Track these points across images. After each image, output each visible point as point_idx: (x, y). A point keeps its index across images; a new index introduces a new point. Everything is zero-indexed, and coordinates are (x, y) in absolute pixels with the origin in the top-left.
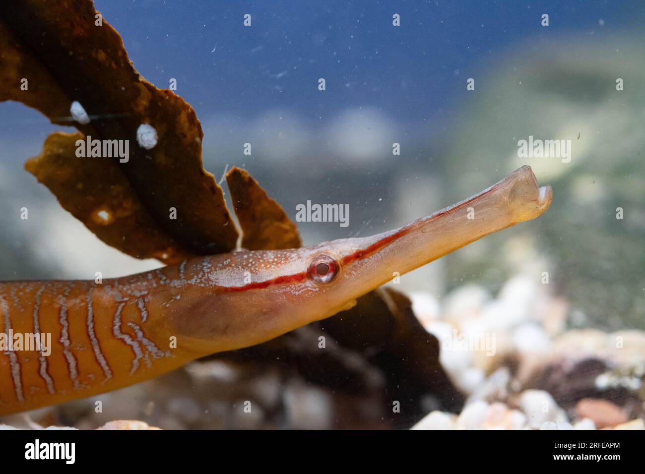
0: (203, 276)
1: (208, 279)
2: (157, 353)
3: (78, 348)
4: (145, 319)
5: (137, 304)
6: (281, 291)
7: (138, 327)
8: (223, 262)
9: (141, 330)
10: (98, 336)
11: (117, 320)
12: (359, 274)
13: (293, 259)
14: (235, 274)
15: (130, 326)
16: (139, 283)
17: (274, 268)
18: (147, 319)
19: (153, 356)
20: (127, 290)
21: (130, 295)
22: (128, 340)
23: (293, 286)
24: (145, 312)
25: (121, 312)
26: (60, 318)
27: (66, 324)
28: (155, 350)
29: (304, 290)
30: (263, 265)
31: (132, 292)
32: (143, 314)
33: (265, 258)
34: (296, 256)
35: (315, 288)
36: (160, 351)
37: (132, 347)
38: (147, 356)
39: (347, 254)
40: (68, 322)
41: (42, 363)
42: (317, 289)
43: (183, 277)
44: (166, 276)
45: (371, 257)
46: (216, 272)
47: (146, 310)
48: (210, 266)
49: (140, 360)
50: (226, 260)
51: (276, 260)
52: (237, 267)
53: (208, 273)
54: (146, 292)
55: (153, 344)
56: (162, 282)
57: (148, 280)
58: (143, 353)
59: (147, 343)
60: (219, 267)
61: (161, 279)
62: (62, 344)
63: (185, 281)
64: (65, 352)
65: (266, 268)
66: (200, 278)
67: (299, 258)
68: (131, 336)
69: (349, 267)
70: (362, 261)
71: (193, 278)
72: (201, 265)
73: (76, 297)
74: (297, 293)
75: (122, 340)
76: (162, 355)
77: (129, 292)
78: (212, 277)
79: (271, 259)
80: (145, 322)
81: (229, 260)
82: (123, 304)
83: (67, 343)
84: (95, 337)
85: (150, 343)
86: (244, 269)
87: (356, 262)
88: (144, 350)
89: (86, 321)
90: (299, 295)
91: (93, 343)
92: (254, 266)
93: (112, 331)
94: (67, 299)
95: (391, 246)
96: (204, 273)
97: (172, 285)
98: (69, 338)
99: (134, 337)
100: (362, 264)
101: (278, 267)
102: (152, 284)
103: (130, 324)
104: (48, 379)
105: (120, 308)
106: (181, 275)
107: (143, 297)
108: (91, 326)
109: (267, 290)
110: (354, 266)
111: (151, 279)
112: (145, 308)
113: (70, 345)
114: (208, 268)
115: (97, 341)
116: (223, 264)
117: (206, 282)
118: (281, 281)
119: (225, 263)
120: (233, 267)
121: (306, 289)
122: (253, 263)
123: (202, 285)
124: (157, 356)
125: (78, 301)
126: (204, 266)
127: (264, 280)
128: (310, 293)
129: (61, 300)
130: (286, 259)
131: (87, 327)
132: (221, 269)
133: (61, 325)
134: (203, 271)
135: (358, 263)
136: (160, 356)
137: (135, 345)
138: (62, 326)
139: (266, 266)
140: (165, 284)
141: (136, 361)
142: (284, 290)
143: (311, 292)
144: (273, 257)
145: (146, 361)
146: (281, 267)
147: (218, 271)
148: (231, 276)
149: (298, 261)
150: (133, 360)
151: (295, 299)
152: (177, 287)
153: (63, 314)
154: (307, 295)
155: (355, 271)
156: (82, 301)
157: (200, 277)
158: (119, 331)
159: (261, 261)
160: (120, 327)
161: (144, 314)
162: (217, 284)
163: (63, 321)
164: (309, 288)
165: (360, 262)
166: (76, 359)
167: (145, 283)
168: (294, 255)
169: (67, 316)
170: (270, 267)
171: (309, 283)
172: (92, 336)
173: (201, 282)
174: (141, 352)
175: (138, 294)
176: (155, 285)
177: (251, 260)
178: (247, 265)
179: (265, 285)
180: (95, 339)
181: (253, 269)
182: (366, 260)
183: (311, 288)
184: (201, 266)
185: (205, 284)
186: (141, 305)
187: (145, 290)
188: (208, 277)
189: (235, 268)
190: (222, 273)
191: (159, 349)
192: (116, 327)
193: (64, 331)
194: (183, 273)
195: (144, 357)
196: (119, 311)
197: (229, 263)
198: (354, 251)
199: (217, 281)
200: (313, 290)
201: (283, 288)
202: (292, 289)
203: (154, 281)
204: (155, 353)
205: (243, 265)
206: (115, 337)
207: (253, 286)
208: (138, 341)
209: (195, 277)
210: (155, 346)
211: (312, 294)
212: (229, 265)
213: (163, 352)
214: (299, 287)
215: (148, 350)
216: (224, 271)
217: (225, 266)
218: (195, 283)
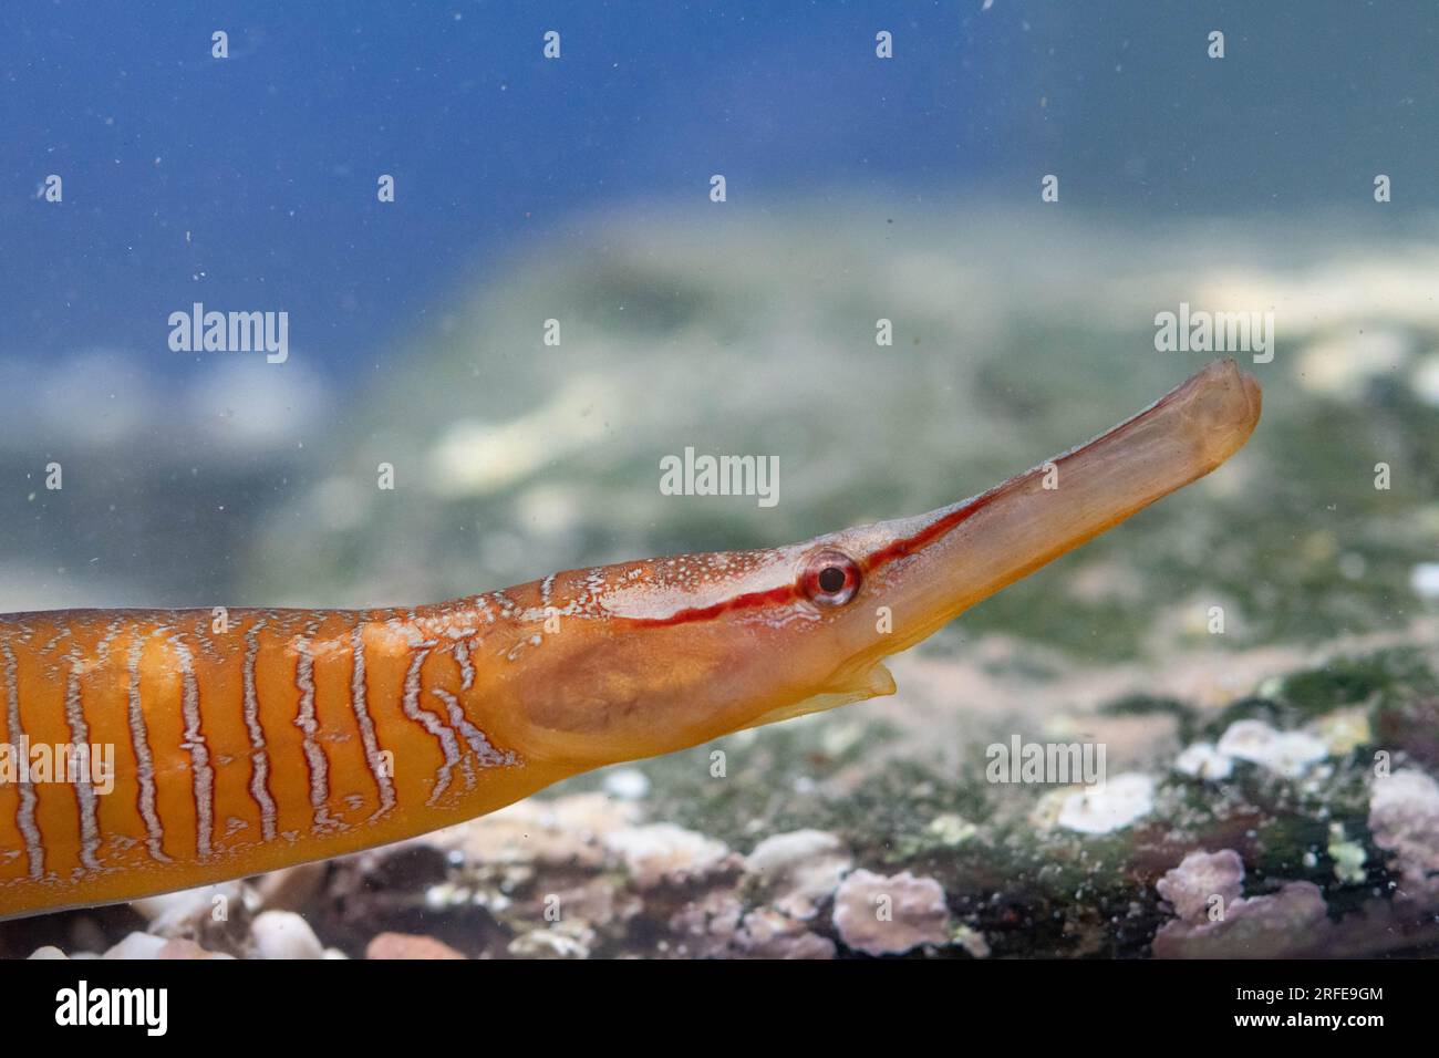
0: (589, 600)
1: (599, 608)
2: (488, 755)
3: (333, 737)
4: (467, 683)
5: (454, 653)
6: (746, 621)
7: (453, 699)
8: (627, 574)
9: (459, 704)
10: (373, 714)
11: (412, 682)
12: (901, 584)
13: (769, 562)
14: (652, 595)
15: (437, 696)
16: (458, 615)
17: (731, 581)
18: (473, 682)
19: (479, 761)
20: (435, 626)
21: (439, 636)
22: (433, 725)
23: (770, 611)
24: (470, 668)
25: (421, 667)
26: (297, 676)
27: (308, 687)
28: (485, 748)
29: (792, 618)
30: (707, 577)
31: (446, 629)
32: (464, 672)
33: (711, 565)
35: (814, 614)
36: (495, 752)
37: (439, 738)
38: (467, 761)
39: (876, 548)
40: (315, 685)
41: (257, 767)
42: (818, 617)
43: (547, 603)
44: (514, 601)
45: (924, 550)
46: (613, 594)
47: (471, 665)
48: (601, 581)
49: (453, 768)
50: (632, 571)
51: (733, 565)
52: (657, 583)
53: (598, 594)
54: (474, 631)
55: (483, 736)
56: (505, 613)
57: (476, 609)
58: (460, 753)
59: (470, 734)
60: (620, 583)
61: (503, 607)
62: (301, 728)
63: (553, 609)
64: (307, 744)
65: (715, 582)
66: (583, 606)
67: (780, 558)
68: (439, 717)
69: (880, 573)
70: (906, 559)
71: (567, 605)
72: (584, 580)
73: (331, 637)
74: (778, 625)
75: (421, 723)
76: (499, 760)
77: (438, 630)
78: (606, 603)
79: (723, 564)
80: (468, 689)
81: (640, 571)
83: (311, 726)
84: (368, 714)
85: (477, 733)
86: (669, 584)
87: (894, 563)
88: (463, 746)
89: (351, 682)
90: (781, 628)
91: (362, 727)
92: (689, 579)
93: (402, 704)
94: (312, 643)
96: (590, 596)
97: (525, 616)
98: (315, 717)
99: (445, 722)
100: (905, 566)
101: (738, 578)
102: (485, 616)
103: (438, 692)
104: (266, 801)
105: (419, 659)
106: (545, 599)
107: (467, 640)
108: (360, 692)
109: (717, 621)
110: (891, 571)
111: (483, 607)
112: (469, 662)
113: (317, 730)
114: (598, 586)
115: (370, 724)
116: (627, 579)
117: (595, 612)
118: (746, 602)
119: (631, 575)
120: (646, 583)
121: (795, 616)
122: (688, 573)
123: (587, 616)
124: (488, 762)
125: (335, 644)
126: (591, 582)
127: (711, 604)
128: (804, 624)
129: (301, 644)
130: (754, 562)
131: (353, 694)
132: (623, 586)
133: (299, 689)
134: (589, 590)
135: (899, 564)
136: (494, 762)
137: (447, 734)
138: (304, 693)
139: (713, 577)
140: (511, 617)
141: (445, 771)
142: (752, 619)
143: (807, 623)
144: (726, 561)
145: (465, 772)
146: (745, 578)
147: (617, 592)
148: (645, 600)
149: (779, 565)
150: (440, 767)
151: (773, 638)
152: (537, 621)
153: (304, 669)
154: (797, 628)
155: (893, 579)
157: (582, 602)
158: (415, 705)
159: (704, 569)
160: (418, 696)
162: (616, 615)
163: (304, 684)
164: (802, 615)
165: (902, 562)
166: (328, 761)
167: (471, 615)
168: (768, 556)
169: (312, 673)
170: (722, 578)
171: (801, 606)
172: (362, 714)
173: (585, 612)
174: (458, 751)
175: (456, 635)
176: (491, 618)
177: (683, 569)
178: (675, 579)
179: (714, 612)
180: (367, 720)
181: (687, 584)
182: (914, 557)
183: (806, 614)
184: (584, 583)
185: (592, 615)
186: (461, 655)
187: (471, 627)
188: (599, 603)
189: (650, 585)
190: (626, 596)
191: (493, 747)
192: (411, 697)
193: (307, 702)
194: (549, 596)
195: (462, 761)
196: (417, 665)
197: (639, 575)
198: (890, 543)
199: (618, 609)
200: (811, 618)
201: (750, 617)
202: (767, 617)
203: (488, 611)
204: (485, 756)
205: (666, 578)
206: (407, 716)
207: (690, 616)
208: (452, 727)
209: (573, 602)
210: (486, 740)
211: (807, 627)
212: (640, 579)
213: (501, 754)
214: (782, 612)
215: (471, 748)
216: (630, 590)
217: (632, 582)
218: (573, 613)
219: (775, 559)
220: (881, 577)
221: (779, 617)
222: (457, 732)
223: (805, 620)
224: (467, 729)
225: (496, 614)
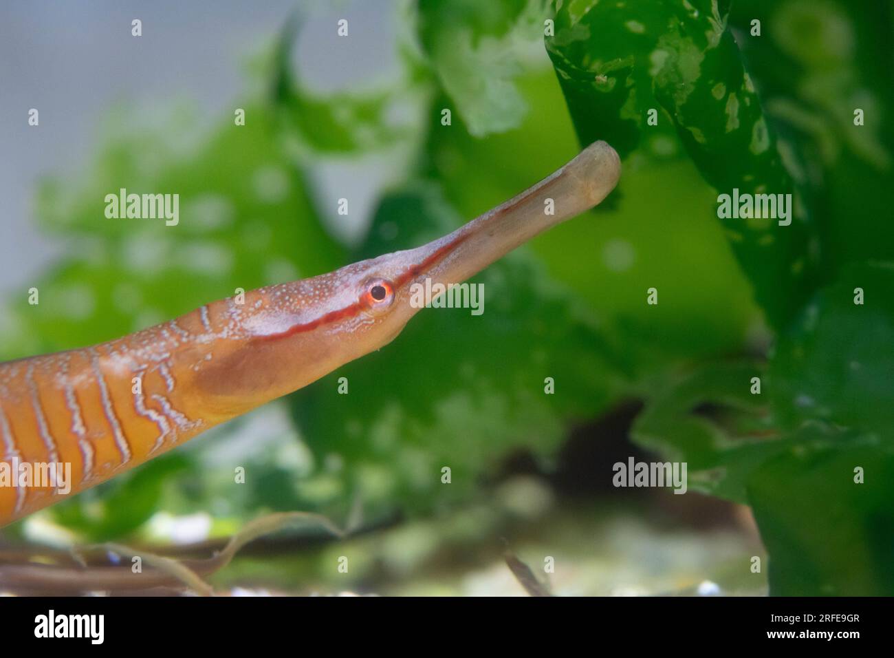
0: (235, 325)
1: (242, 330)
2: (186, 425)
3: (96, 435)
4: (171, 388)
5: (159, 371)
6: (334, 331)
7: (164, 399)
8: (254, 305)
9: (168, 400)
10: (119, 417)
13: (339, 289)
14: (272, 317)
15: (154, 399)
16: (155, 344)
17: (318, 304)
18: (174, 387)
19: (181, 429)
20: (144, 354)
21: (147, 362)
22: (154, 415)
23: (346, 323)
24: (171, 379)
26: (67, 401)
27: (75, 407)
28: (185, 421)
29: (359, 325)
30: (303, 302)
31: (150, 355)
32: (168, 382)
33: (303, 292)
34: (340, 284)
35: (371, 319)
36: (190, 422)
37: (158, 422)
38: (174, 430)
39: (400, 273)
40: (79, 405)
42: (373, 321)
43: (210, 331)
44: (188, 331)
45: (429, 272)
46: (249, 319)
47: (171, 377)
48: (239, 311)
49: (166, 436)
50: (256, 302)
51: (317, 292)
52: (274, 309)
53: (240, 321)
54: (168, 355)
55: (183, 416)
56: (184, 340)
57: (165, 339)
58: (170, 427)
59: (175, 416)
60: (252, 312)
61: (181, 336)
62: (76, 434)
63: (214, 334)
64: (80, 442)
65: (309, 305)
66: (232, 330)
67: (347, 286)
68: (157, 411)
69: (405, 288)
70: (420, 278)
71: (223, 330)
72: (229, 312)
73: (81, 372)
74: (352, 330)
75: (148, 417)
76: (192, 425)
77: (146, 357)
78: (246, 326)
79: (310, 292)
80: (173, 391)
81: (262, 302)
82: (142, 374)
83: (82, 431)
84: (116, 418)
85: (179, 414)
87: (413, 281)
88: (172, 423)
89: (101, 400)
90: (354, 332)
91: (113, 425)
92: (293, 305)
93: (135, 408)
94: (69, 377)
95: (453, 256)
96: (235, 322)
97: (198, 341)
98: (84, 424)
99: (160, 411)
101: (322, 301)
102: (172, 343)
103: (155, 396)
106: (207, 328)
107: (165, 361)
108: (108, 405)
109: (316, 332)
111: (169, 338)
112: (170, 375)
113: (86, 432)
114: (239, 315)
115: (117, 423)
116: (255, 308)
117: (240, 333)
118: (332, 318)
119: (257, 305)
120: (267, 310)
121: (361, 324)
122: (291, 300)
123: (237, 337)
124: (186, 428)
125: (84, 377)
126: (232, 313)
127: (310, 320)
128: (366, 327)
129: (63, 379)
130: (330, 290)
131: (104, 407)
132: (254, 314)
133: (70, 409)
134: (234, 319)
136: (189, 428)
137: (162, 419)
138: (74, 411)
139: (307, 302)
140: (189, 342)
141: (161, 439)
142: (338, 330)
143: (368, 326)
144: (312, 289)
145: (173, 436)
146: (327, 301)
147: (251, 318)
148: (268, 321)
149: (346, 291)
150: (158, 436)
151: (350, 338)
152: (206, 343)
153: (70, 396)
154: (363, 330)
156: (90, 377)
157: (231, 327)
158: (143, 407)
159: (300, 296)
160: (144, 402)
161: (170, 382)
162: (254, 334)
163: (72, 405)
164: (365, 322)
165: (418, 281)
166: (93, 447)
167: (163, 344)
168: (337, 283)
169: (76, 398)
170: (313, 302)
171: (363, 316)
172: (112, 417)
173: (234, 335)
174: (168, 427)
175: (158, 359)
176: (176, 344)
177: (287, 298)
178: (284, 305)
179: (313, 326)
180: (115, 421)
181: (292, 307)
182: (423, 277)
183: (367, 319)
184: (229, 314)
185: (240, 336)
186: (165, 371)
187: (166, 352)
188: (242, 327)
189: (270, 311)
190: (257, 319)
191: (189, 420)
192: (140, 402)
193: (77, 417)
194: (210, 325)
195: (171, 431)
197: (262, 305)
198: (409, 269)
199: (254, 330)
200: (369, 322)
201: (336, 328)
202: (345, 327)
203: (173, 340)
204: (184, 425)
205: (279, 305)
206: (138, 414)
207: (299, 329)
208: (165, 415)
209: (226, 328)
210: (185, 417)
211: (368, 328)
212: (262, 308)
214: (354, 321)
215: (176, 423)
216: (259, 316)
217: (258, 310)
218: (228, 336)
219: (342, 286)
220: (406, 290)
221: (352, 325)
222: (168, 418)
223: (366, 324)
224: (173, 414)
225: (179, 341)
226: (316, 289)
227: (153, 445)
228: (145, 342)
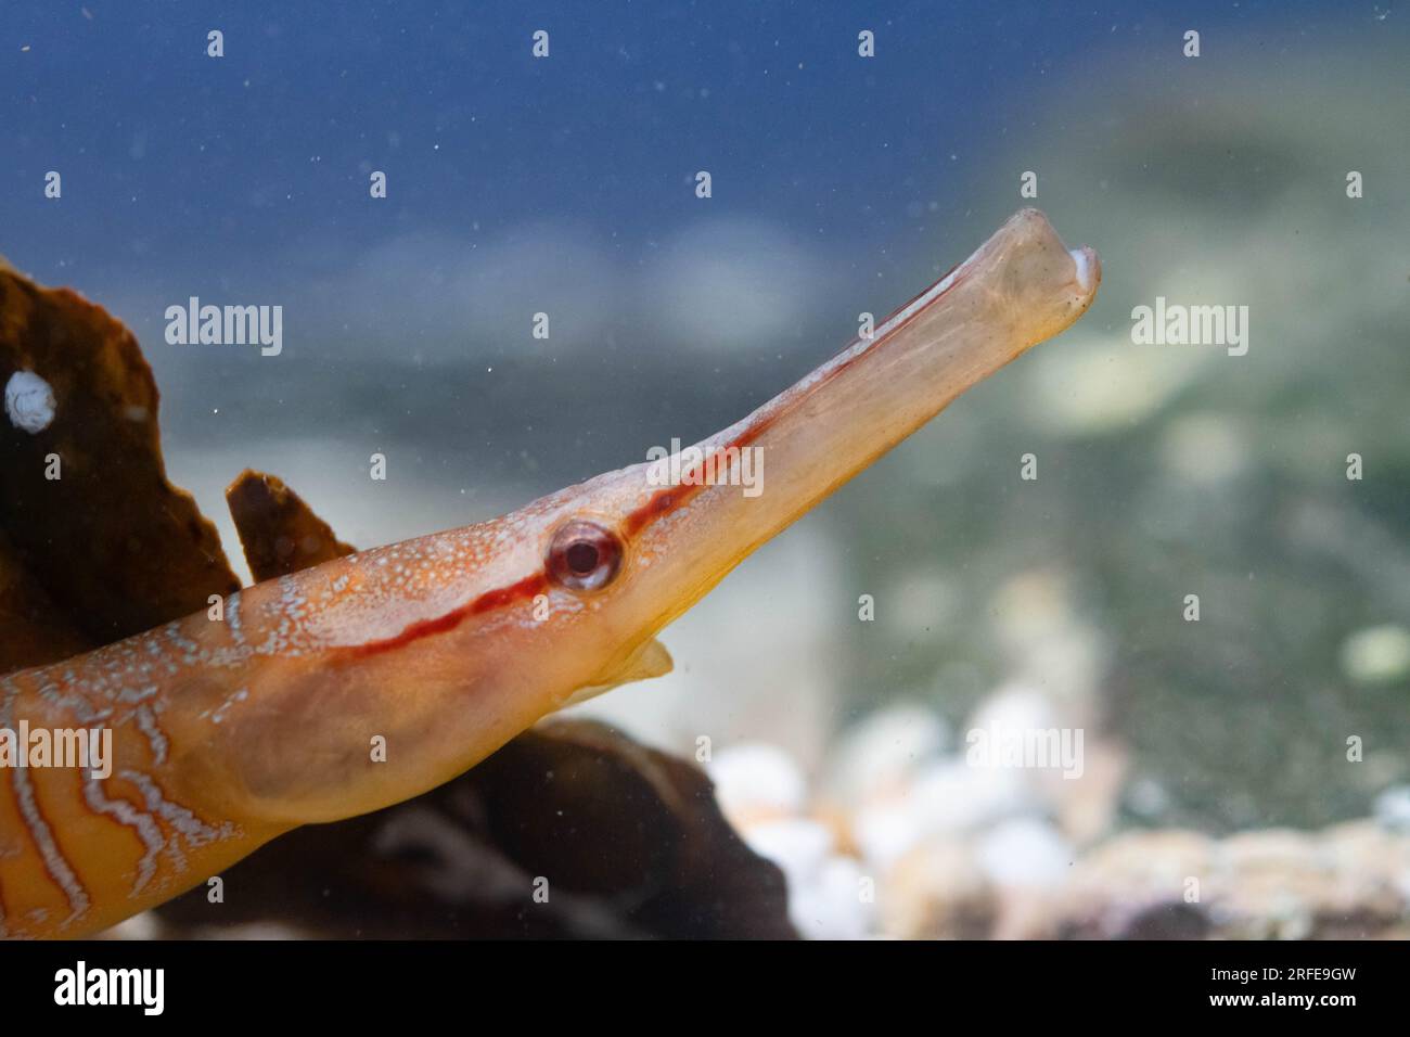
0: (292, 628)
1: (307, 636)
2: (199, 834)
4: (161, 756)
5: (136, 723)
6: (495, 627)
7: (146, 779)
8: (332, 586)
9: (155, 783)
12: (674, 548)
13: (507, 545)
14: (369, 609)
15: (126, 781)
16: (130, 669)
17: (462, 576)
18: (168, 754)
19: (189, 842)
20: (104, 688)
21: (113, 703)
22: (125, 813)
24: (159, 737)
28: (195, 826)
29: (548, 615)
30: (432, 575)
31: (118, 691)
32: (155, 744)
33: (432, 557)
34: (508, 536)
35: (573, 604)
36: (207, 828)
37: (135, 828)
38: (174, 844)
39: (634, 506)
43: (240, 640)
44: (196, 641)
45: (694, 501)
46: (319, 614)
47: (160, 733)
48: (301, 600)
49: (157, 857)
50: (337, 580)
51: (461, 555)
52: (371, 592)
53: (302, 619)
54: (154, 690)
55: (190, 814)
56: (189, 659)
57: (152, 659)
58: (165, 838)
59: (173, 815)
60: (324, 599)
61: (183, 651)
63: (250, 648)
65: (444, 581)
67: (519, 539)
68: (132, 803)
69: (645, 538)
70: (675, 515)
71: (266, 639)
72: (280, 602)
74: (533, 625)
75: (112, 817)
76: (212, 835)
77: (110, 694)
78: (314, 629)
79: (447, 554)
80: (163, 763)
81: (346, 578)
84: (42, 817)
85: (183, 812)
86: (388, 592)
87: (661, 522)
88: (168, 830)
89: (13, 782)
90: (538, 627)
91: (37, 834)
92: (411, 582)
93: (83, 798)
96: (292, 622)
97: (216, 662)
99: (139, 807)
100: (674, 524)
101: (472, 572)
102: (164, 669)
103: (127, 774)
106: (234, 635)
107: (149, 702)
108: (26, 792)
109: (458, 633)
110: (658, 532)
111: (159, 655)
112: (158, 730)
114: (298, 608)
115: (46, 829)
116: (332, 590)
117: (302, 644)
118: (488, 603)
119: (336, 586)
120: (358, 593)
121: (552, 613)
122: (408, 573)
123: (296, 653)
124: (200, 840)
126: (288, 604)
127: (445, 611)
128: (564, 618)
130: (487, 550)
131: (17, 796)
132: (331, 603)
134: (289, 616)
135: (666, 523)
136: (208, 839)
137: (144, 822)
139: (439, 575)
140: (198, 663)
141: (147, 862)
142: (501, 623)
143: (568, 616)
144: (451, 550)
145: (173, 856)
146: (481, 570)
147: (325, 612)
148: (361, 616)
149: (520, 548)
150: (140, 859)
151: (531, 641)
152: (232, 666)
154: (556, 625)
155: (662, 543)
157: (284, 633)
158: (101, 796)
159: (425, 565)
160: (103, 784)
161: (159, 744)
162: (332, 644)
164: (560, 607)
165: (669, 520)
167: (146, 667)
168: (502, 536)
170: (452, 575)
171: (556, 596)
172: (34, 818)
173: (290, 647)
174: (160, 837)
175: (135, 697)
176: (172, 669)
177: (399, 569)
178: (392, 581)
179: (451, 622)
180: (41, 824)
181: (409, 587)
182: (683, 512)
183: (565, 604)
184: (280, 606)
185: (301, 649)
186: (146, 723)
187: (149, 685)
188: (305, 630)
189: (364, 596)
190: (337, 614)
191: (204, 823)
192: (93, 787)
194: (240, 630)
195: (167, 847)
197: (347, 584)
198: (650, 497)
199: (331, 635)
200: (571, 608)
201: (498, 621)
202: (518, 618)
203: (166, 660)
204: (195, 835)
205: (383, 585)
206: (92, 812)
207: (422, 630)
208: (149, 812)
209: (273, 634)
210: (194, 817)
211: (568, 620)
212: (348, 591)
213: (215, 828)
215: (176, 830)
216: (340, 607)
217: (339, 595)
218: (277, 650)
219: (512, 540)
220: (646, 542)
222: (157, 818)
223: (565, 612)
224: (168, 810)
225: (178, 661)
226: (459, 548)
227: (133, 874)
228: (110, 666)
